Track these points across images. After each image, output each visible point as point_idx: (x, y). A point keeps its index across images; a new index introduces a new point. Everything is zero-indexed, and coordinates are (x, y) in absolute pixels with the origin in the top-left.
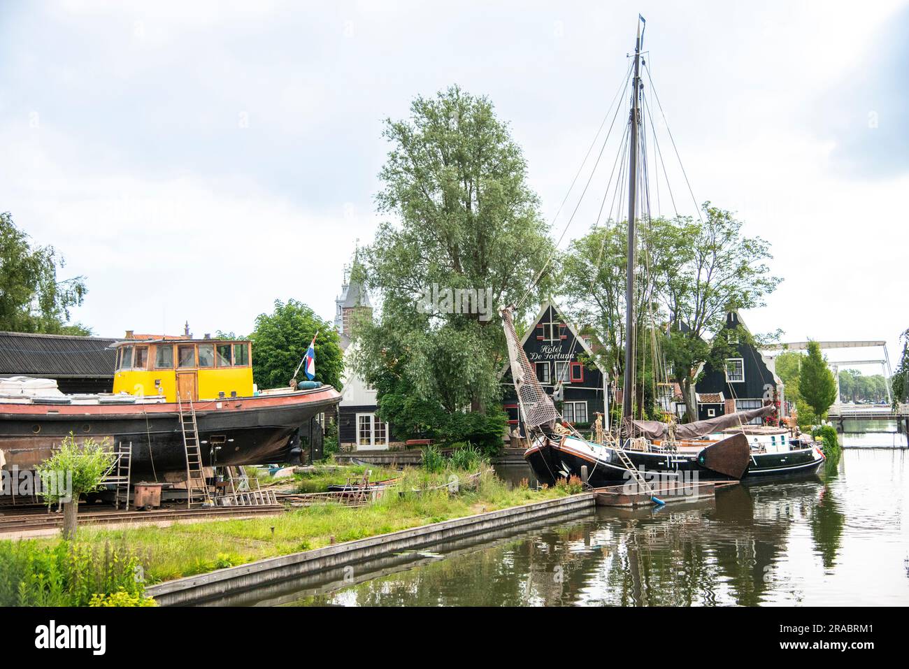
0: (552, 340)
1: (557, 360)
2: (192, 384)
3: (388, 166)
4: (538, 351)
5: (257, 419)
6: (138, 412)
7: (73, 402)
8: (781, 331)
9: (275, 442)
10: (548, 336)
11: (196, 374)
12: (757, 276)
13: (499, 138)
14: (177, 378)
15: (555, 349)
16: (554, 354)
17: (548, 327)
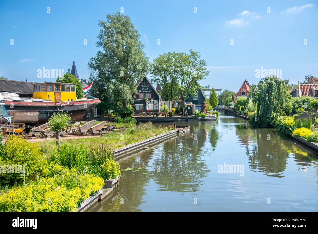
0: (145, 87)
1: (146, 92)
2: (59, 96)
3: (100, 34)
4: (141, 90)
5: (79, 107)
6: (45, 105)
7: (25, 101)
8: (209, 86)
9: (81, 115)
10: (144, 85)
11: (60, 94)
12: (203, 71)
13: (132, 27)
14: (55, 95)
15: (146, 89)
16: (145, 91)
17: (144, 83)
